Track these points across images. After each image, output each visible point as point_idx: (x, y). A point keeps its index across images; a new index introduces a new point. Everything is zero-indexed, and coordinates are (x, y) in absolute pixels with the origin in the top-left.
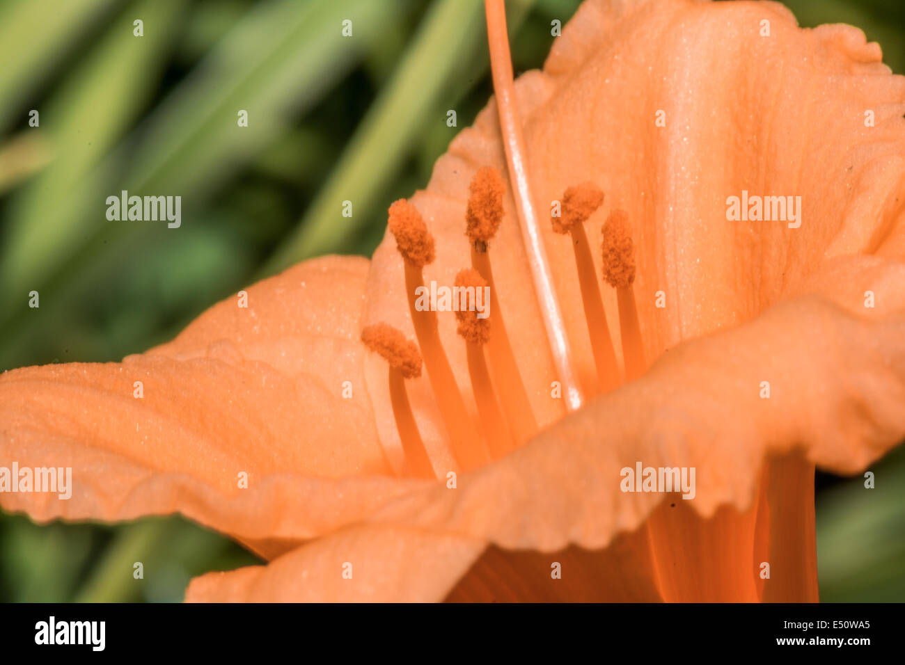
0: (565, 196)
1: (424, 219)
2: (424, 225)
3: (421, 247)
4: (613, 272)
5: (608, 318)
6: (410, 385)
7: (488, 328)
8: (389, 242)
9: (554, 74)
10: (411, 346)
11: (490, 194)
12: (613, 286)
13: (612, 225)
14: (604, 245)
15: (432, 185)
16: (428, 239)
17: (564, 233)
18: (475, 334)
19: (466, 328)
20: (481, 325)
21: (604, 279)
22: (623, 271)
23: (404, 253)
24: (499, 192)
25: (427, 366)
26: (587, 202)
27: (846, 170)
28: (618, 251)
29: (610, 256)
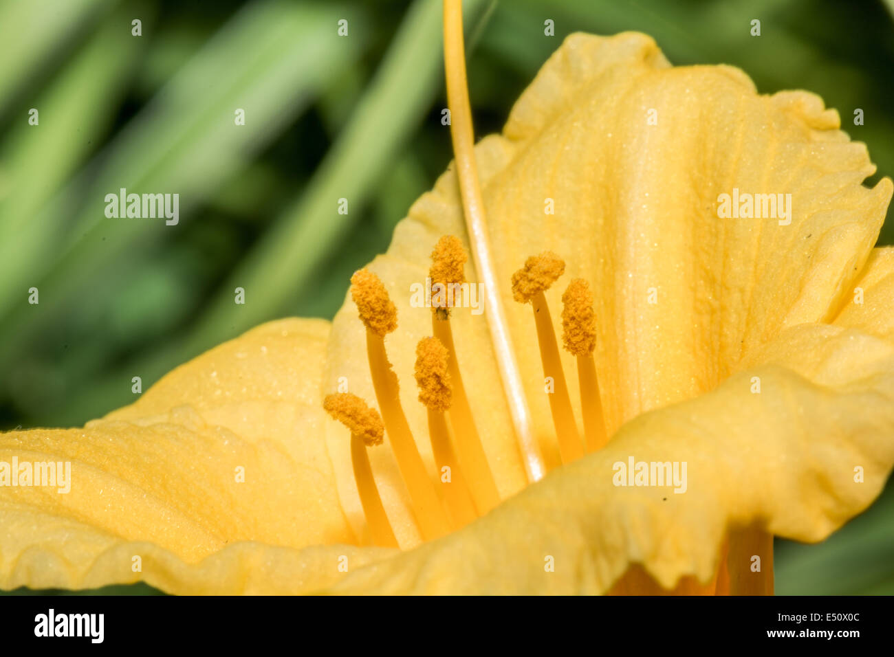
0: (526, 265)
1: (386, 288)
2: (386, 294)
3: (384, 316)
4: (574, 340)
5: (568, 383)
6: (371, 450)
7: (449, 396)
8: (350, 308)
9: (513, 139)
10: (373, 414)
11: (452, 262)
12: (574, 354)
13: (573, 294)
14: (564, 313)
15: (392, 249)
16: (390, 308)
17: (525, 302)
18: (436, 402)
19: (427, 396)
20: (442, 393)
21: (564, 347)
22: (584, 340)
23: (367, 322)
24: (461, 261)
25: (389, 432)
26: (548, 272)
27: (805, 238)
28: (579, 320)
29: (570, 324)
